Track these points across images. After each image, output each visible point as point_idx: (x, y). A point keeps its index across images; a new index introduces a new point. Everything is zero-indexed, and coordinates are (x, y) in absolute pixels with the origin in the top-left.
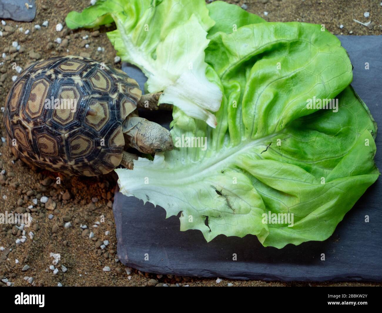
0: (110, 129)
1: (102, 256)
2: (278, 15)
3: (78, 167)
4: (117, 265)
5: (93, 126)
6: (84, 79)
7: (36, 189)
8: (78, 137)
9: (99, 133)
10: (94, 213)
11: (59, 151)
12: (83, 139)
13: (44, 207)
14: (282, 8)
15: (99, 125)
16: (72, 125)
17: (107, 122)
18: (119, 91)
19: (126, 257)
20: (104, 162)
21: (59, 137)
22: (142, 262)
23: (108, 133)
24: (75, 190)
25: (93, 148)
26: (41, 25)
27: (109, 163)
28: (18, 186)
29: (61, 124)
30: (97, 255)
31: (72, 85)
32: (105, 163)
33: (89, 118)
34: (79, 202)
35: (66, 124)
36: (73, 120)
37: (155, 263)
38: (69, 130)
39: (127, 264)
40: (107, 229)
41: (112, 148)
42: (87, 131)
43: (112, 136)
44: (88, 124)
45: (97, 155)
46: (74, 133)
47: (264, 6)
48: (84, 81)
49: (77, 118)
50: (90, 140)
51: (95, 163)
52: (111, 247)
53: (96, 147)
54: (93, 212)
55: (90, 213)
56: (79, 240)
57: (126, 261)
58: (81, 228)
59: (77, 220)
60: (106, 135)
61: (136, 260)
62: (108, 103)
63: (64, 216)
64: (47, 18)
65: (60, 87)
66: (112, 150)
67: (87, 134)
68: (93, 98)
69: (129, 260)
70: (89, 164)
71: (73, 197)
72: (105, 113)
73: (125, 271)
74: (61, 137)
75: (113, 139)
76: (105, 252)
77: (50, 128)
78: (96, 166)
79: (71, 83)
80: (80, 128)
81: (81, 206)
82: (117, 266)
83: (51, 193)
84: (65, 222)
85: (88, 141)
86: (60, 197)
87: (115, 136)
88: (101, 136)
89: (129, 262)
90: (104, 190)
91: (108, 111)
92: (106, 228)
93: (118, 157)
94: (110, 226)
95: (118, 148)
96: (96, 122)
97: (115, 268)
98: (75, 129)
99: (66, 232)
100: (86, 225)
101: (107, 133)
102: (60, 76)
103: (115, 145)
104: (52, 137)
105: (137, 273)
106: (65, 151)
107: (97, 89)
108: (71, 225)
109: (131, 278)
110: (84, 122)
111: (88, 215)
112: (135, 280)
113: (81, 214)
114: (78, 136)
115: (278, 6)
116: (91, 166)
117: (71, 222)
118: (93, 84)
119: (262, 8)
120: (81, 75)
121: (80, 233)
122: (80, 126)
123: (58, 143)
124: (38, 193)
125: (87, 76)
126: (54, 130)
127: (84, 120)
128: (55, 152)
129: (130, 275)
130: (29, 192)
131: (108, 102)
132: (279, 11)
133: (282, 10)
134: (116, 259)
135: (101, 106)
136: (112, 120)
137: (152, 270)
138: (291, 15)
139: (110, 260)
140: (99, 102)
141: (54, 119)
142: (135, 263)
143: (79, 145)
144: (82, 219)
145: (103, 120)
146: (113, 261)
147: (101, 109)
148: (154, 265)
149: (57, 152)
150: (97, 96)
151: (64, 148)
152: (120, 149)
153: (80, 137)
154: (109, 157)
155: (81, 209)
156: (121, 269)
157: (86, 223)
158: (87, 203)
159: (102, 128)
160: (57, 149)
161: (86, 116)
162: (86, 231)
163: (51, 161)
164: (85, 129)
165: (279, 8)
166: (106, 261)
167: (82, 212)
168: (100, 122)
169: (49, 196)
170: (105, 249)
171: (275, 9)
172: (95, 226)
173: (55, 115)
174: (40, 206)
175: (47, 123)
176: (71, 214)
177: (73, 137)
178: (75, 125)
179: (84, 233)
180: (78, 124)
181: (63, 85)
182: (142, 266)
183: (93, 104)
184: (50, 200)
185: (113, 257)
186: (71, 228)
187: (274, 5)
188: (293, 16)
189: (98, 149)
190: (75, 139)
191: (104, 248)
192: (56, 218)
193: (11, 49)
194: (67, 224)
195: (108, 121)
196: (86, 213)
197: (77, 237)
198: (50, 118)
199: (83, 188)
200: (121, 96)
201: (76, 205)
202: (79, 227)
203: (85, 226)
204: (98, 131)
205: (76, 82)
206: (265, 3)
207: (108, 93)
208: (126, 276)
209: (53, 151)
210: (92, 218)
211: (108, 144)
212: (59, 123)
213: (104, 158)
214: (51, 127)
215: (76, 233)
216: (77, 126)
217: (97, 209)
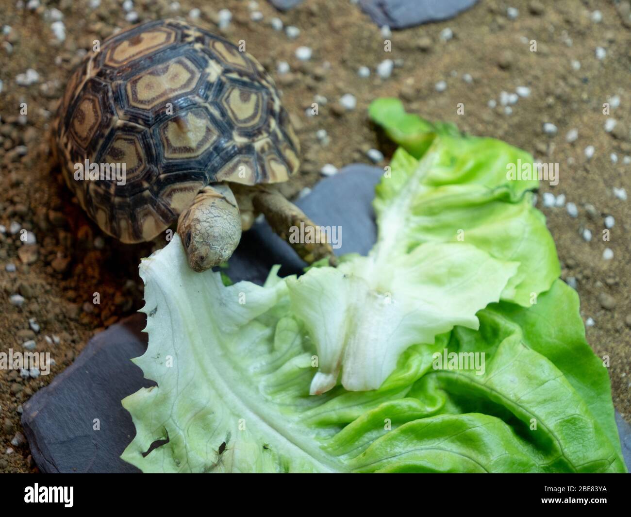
0: (185, 172)
1: (9, 384)
2: (603, 341)
3: (96, 192)
4: (14, 416)
5: (166, 144)
6: (224, 79)
7: (34, 214)
8: (132, 140)
9: (165, 161)
10: (67, 323)
11: (92, 140)
12: (137, 150)
13: (17, 248)
14: (620, 338)
15: (175, 150)
16: (140, 114)
17: (190, 158)
18: (253, 141)
19: (34, 414)
20: (135, 216)
21: (109, 116)
22: (46, 442)
23: (176, 175)
24: (79, 268)
25: (138, 176)
26: (285, 26)
27: (139, 223)
28: (16, 185)
29: (128, 101)
30: (7, 376)
31: (199, 69)
32: (133, 218)
33: (172, 126)
34: (65, 289)
35: (134, 107)
36: (149, 110)
37: (60, 462)
38: (130, 118)
39: (26, 424)
40: (57, 358)
41: (161, 201)
42: (151, 142)
43: (178, 185)
44: (162, 134)
45: (133, 195)
46: (133, 128)
47: (599, 311)
48: (219, 79)
49: (156, 112)
50: (143, 162)
51: (121, 206)
52: (33, 384)
53: (142, 179)
54: (68, 320)
55: (61, 317)
56: (7, 333)
57: (29, 419)
58: (29, 324)
59: (35, 307)
60: (171, 174)
61: (41, 431)
62: (219, 137)
63: (25, 284)
64: (302, 27)
65: (181, 55)
66: (159, 205)
67: (147, 148)
68: (206, 109)
69: (34, 421)
70: (112, 198)
71: (67, 274)
72: (200, 144)
73: (14, 435)
74: (111, 119)
75: (174, 191)
76: (19, 383)
77: (110, 94)
78: (119, 214)
79: (201, 64)
80: (146, 129)
81: (62, 297)
82: (12, 418)
83: (48, 240)
84: (19, 292)
85: (140, 160)
86: (50, 258)
87: (181, 190)
88: (163, 168)
89: (30, 423)
90: (113, 308)
91: (207, 146)
92: (57, 356)
93: (157, 225)
94: (65, 359)
95: (170, 210)
96: (176, 143)
97: (6, 417)
98: (139, 124)
99: (5, 306)
100: (41, 327)
101: (175, 173)
102: (198, 46)
103: (170, 202)
104: (101, 110)
105: (25, 456)
106: (99, 147)
107: (226, 106)
108: (20, 305)
109: (12, 453)
110: (160, 126)
111: (57, 316)
112: (12, 461)
113: (49, 306)
114: (133, 138)
115: (617, 331)
116: (112, 207)
117: (26, 301)
118: (228, 97)
119: (593, 310)
120: (226, 71)
121: (20, 327)
122: (149, 126)
123: (100, 125)
124: (32, 222)
125: (233, 81)
126: (112, 101)
127: (162, 124)
128: (86, 139)
129: (14, 447)
130: (21, 208)
131: (221, 135)
132: (610, 338)
133: (617, 342)
134: (20, 407)
135: (204, 130)
136: (199, 163)
137: (47, 468)
138: (621, 358)
139: (14, 399)
140: (209, 122)
141: (126, 86)
142: (36, 434)
143: (124, 154)
144: (44, 312)
145: (188, 150)
146: (16, 405)
147: (201, 135)
148: (57, 463)
149: (89, 140)
150: (216, 113)
151: (101, 142)
152: (170, 215)
153: (135, 142)
154: (146, 215)
155: (57, 300)
156: (12, 427)
157: (43, 325)
158: (73, 301)
159: (176, 159)
160: (92, 135)
161: (171, 120)
162: (31, 333)
163: (71, 152)
164: (152, 138)
165: (617, 335)
166: (8, 396)
167: (55, 305)
168: (180, 148)
169: (40, 241)
170: (24, 380)
171: (608, 331)
172: (48, 339)
173: (133, 82)
174: (14, 241)
175: (114, 84)
176: (38, 291)
177: (126, 134)
178: (144, 117)
179: (25, 333)
180: (148, 121)
181: (187, 58)
182: (40, 448)
183: (197, 115)
184: (35, 247)
185: (22, 400)
186: (17, 309)
187: (614, 324)
188: (622, 363)
189: (142, 185)
190: (125, 139)
191: (24, 376)
192: (13, 276)
193: (212, 14)
194: (18, 299)
195: (193, 160)
196: (57, 310)
197: (10, 326)
198: (124, 80)
199: (93, 277)
200: (248, 149)
201: (57, 289)
202: (28, 318)
203: (36, 327)
204: (165, 158)
205: (208, 70)
206: (603, 308)
207: (236, 128)
208: (8, 445)
209: (84, 134)
210: (57, 326)
211: (162, 192)
212: (127, 97)
213: (139, 210)
214: (113, 93)
215: (16, 321)
216: (145, 123)
217: (76, 321)
